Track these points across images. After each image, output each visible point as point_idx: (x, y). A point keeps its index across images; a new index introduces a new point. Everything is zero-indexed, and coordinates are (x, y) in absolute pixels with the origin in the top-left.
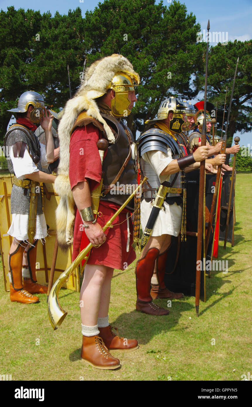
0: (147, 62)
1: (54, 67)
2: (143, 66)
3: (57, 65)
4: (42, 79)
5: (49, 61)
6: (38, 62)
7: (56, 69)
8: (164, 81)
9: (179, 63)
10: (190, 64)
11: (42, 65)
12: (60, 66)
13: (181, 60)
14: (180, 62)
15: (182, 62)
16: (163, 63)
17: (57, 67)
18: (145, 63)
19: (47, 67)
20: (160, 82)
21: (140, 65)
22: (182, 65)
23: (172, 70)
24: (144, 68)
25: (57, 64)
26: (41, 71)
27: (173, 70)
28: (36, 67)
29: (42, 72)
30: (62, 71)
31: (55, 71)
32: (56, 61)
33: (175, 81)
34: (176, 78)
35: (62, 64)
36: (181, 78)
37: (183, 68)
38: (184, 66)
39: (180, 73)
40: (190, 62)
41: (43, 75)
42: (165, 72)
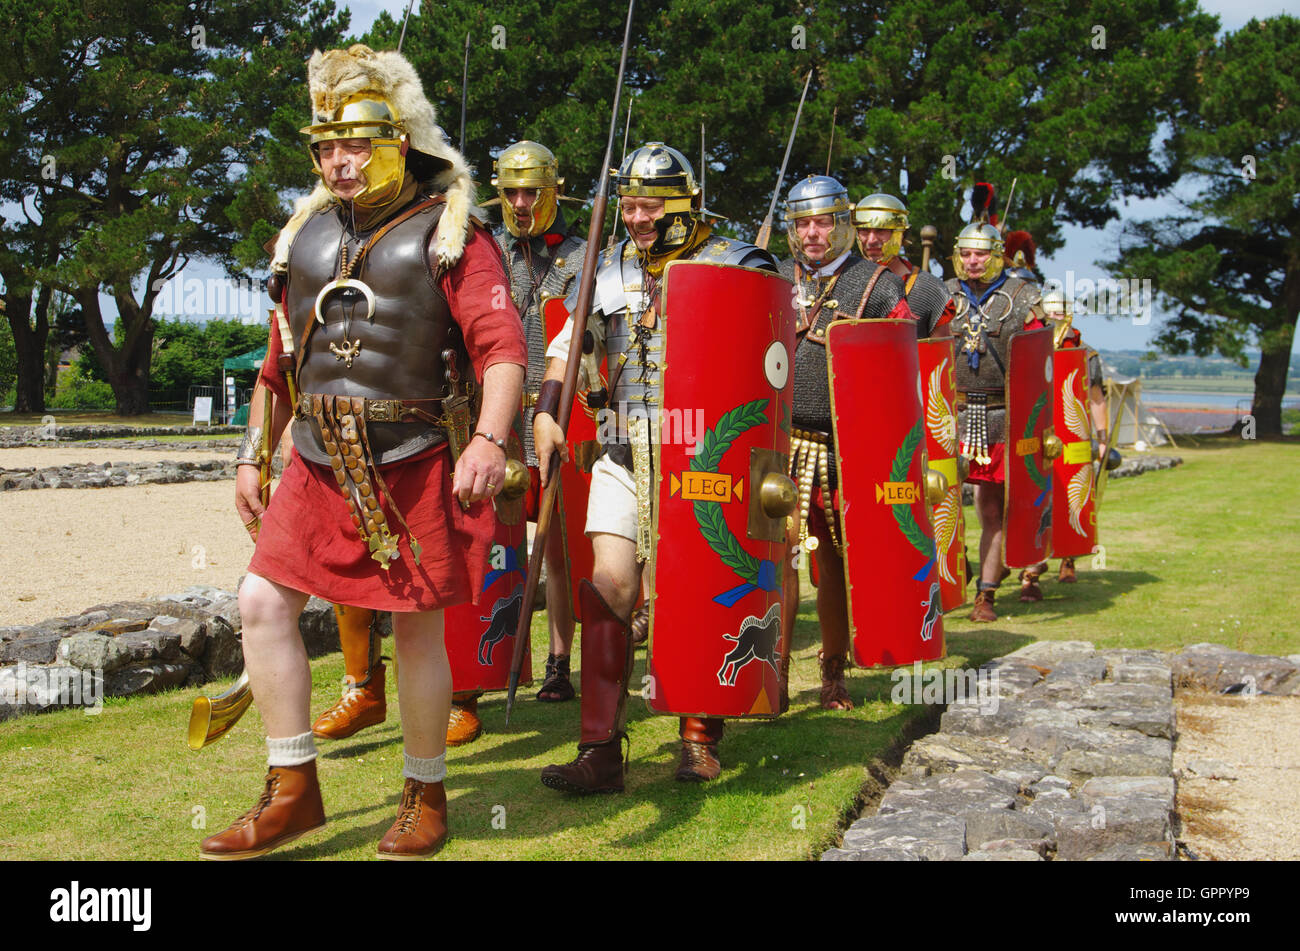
0: (1016, 87)
1: (727, 104)
2: (1004, 101)
3: (737, 98)
4: (687, 141)
5: (712, 84)
6: (676, 90)
7: (733, 110)
8: (1070, 146)
9: (1119, 90)
10: (1153, 94)
11: (687, 97)
12: (745, 101)
13: (1126, 83)
14: (1122, 88)
15: (1128, 87)
16: (1067, 89)
17: (737, 106)
18: (1009, 90)
19: (704, 106)
20: (1055, 148)
21: (994, 97)
22: (1128, 96)
23: (1095, 111)
24: (1008, 106)
25: (738, 95)
26: (685, 115)
27: (1099, 112)
28: (669, 105)
29: (690, 121)
30: (750, 118)
31: (730, 116)
32: (733, 88)
33: (1105, 143)
34: (1108, 137)
35: (752, 96)
36: (1124, 137)
37: (1131, 105)
38: (1135, 101)
39: (1122, 121)
40: (1154, 88)
41: (693, 128)
42: (1072, 117)
